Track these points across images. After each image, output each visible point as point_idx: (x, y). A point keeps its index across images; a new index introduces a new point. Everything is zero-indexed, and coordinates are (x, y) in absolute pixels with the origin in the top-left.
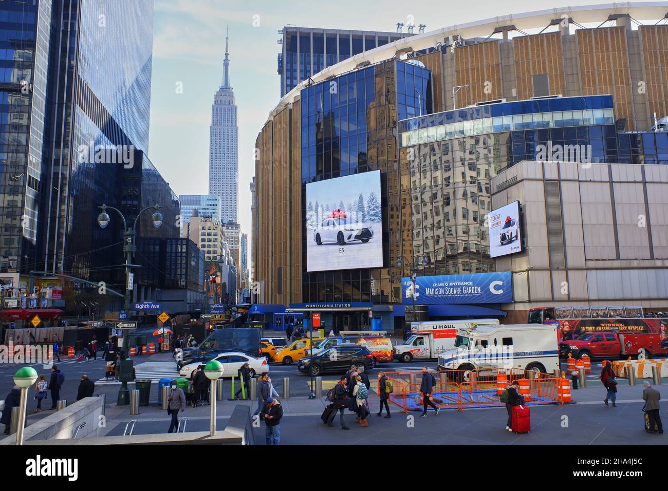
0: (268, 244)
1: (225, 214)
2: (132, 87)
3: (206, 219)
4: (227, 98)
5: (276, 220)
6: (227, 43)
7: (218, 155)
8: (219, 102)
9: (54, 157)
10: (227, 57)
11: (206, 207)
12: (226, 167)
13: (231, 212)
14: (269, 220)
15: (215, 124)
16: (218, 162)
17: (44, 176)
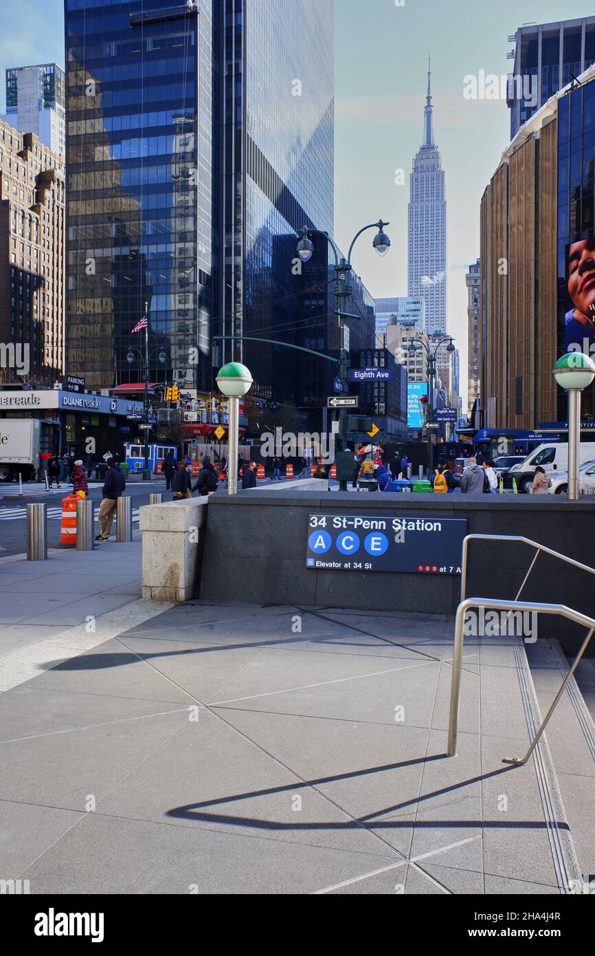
0: (502, 345)
1: (429, 323)
2: (310, 145)
3: (407, 327)
4: (430, 162)
5: (513, 310)
6: (429, 80)
7: (419, 243)
8: (419, 168)
9: (225, 246)
10: (429, 102)
11: (406, 313)
12: (430, 258)
13: (437, 319)
14: (502, 311)
15: (414, 200)
16: (419, 252)
17: (216, 268)
